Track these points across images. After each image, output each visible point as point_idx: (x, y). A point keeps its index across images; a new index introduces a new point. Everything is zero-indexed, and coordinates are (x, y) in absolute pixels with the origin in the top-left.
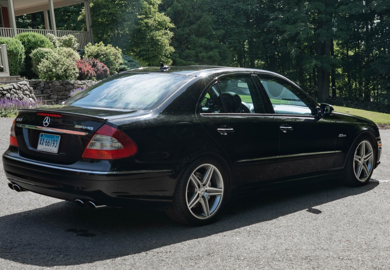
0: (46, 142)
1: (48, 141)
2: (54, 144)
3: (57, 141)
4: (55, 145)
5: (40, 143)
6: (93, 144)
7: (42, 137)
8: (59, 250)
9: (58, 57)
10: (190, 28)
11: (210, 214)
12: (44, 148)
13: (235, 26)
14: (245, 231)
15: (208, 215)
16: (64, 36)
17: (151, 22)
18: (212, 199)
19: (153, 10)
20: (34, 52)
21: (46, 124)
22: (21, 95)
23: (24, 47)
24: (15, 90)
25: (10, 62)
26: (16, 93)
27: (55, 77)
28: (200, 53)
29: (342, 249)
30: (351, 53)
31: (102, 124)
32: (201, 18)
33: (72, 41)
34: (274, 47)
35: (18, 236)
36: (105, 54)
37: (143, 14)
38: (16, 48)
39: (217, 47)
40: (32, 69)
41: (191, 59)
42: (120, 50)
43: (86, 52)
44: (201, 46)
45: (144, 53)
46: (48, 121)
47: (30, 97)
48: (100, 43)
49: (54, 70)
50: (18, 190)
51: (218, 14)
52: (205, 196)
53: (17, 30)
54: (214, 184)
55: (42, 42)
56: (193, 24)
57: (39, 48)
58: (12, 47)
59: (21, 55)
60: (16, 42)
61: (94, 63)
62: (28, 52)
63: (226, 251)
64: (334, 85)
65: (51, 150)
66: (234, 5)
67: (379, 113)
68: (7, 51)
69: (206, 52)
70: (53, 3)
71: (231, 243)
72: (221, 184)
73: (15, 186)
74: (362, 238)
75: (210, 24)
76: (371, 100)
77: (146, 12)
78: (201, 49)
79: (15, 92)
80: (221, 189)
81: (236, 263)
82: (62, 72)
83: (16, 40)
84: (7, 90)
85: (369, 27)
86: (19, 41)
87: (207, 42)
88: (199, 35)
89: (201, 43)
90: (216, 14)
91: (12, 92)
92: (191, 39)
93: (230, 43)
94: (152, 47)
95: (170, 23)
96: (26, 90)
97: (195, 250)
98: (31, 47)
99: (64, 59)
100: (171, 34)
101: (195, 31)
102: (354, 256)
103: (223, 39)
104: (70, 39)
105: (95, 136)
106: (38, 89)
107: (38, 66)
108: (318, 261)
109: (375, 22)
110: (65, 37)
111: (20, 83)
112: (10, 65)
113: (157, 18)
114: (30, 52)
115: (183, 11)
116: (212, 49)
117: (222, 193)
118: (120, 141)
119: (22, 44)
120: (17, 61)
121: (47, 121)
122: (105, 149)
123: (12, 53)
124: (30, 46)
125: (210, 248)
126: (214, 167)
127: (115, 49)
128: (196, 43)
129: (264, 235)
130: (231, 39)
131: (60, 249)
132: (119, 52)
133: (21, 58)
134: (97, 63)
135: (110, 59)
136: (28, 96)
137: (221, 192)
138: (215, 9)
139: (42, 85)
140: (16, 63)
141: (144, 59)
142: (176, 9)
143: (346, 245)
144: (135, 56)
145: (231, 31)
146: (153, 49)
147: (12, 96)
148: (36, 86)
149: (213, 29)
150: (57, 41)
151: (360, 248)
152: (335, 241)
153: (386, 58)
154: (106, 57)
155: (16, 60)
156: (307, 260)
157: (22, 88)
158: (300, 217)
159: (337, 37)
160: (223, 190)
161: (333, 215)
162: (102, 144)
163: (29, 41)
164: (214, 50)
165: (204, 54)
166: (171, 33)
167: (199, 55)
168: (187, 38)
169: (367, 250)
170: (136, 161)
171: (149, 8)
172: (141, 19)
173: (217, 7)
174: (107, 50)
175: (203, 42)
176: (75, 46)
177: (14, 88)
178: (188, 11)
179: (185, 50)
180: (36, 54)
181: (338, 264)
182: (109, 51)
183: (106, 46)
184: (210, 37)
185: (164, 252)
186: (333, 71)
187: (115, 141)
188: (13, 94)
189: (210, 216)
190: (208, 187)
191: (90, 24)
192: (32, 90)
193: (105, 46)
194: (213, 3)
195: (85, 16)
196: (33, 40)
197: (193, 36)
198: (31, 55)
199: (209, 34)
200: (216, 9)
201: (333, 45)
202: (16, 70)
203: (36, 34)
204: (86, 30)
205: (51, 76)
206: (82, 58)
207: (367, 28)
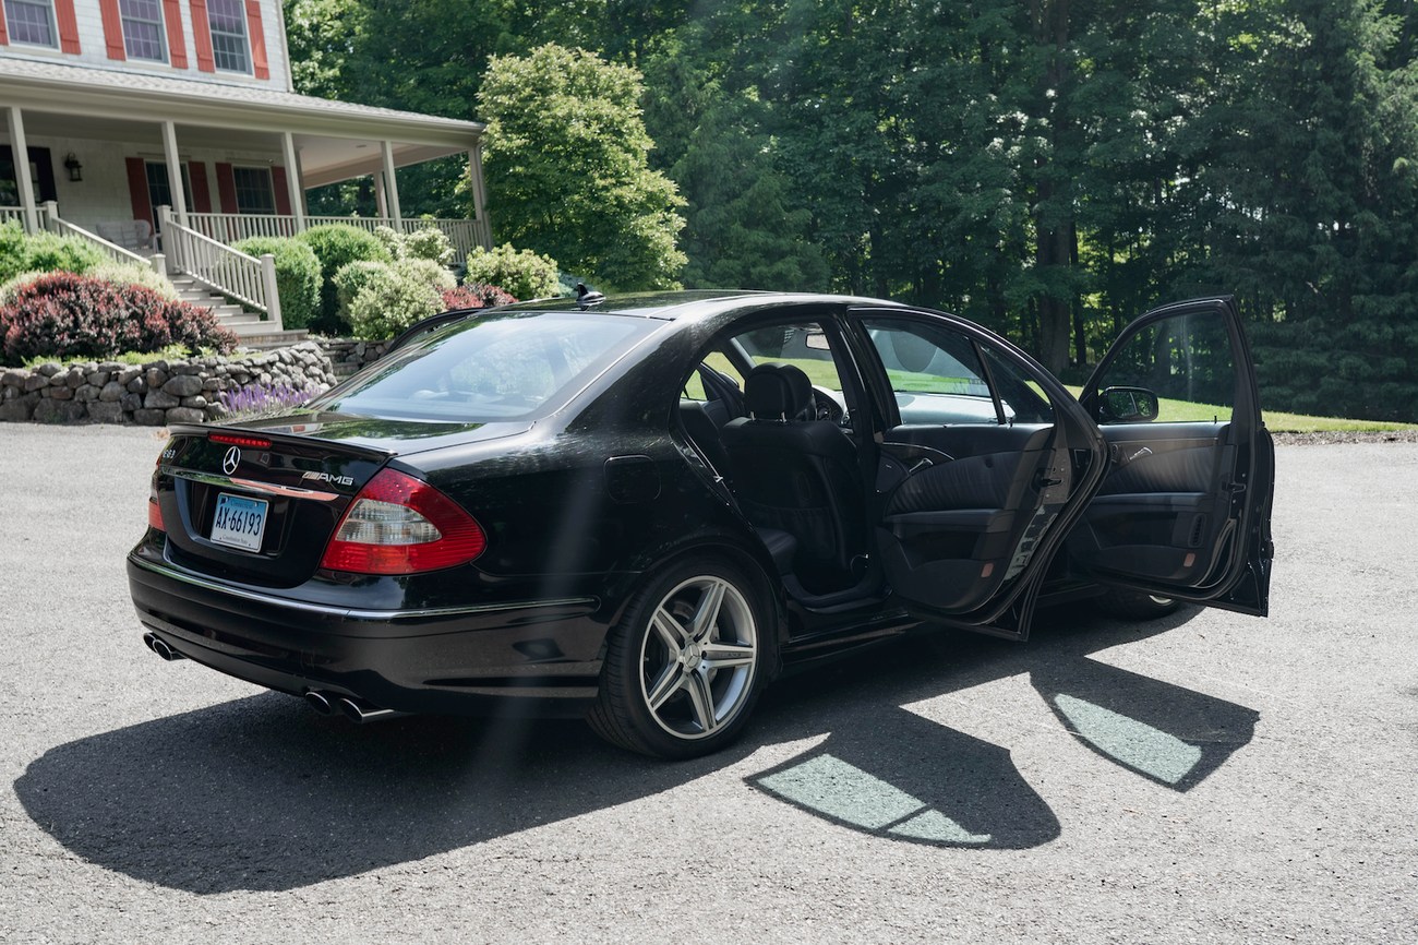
0: (234, 519)
1: (237, 517)
2: (252, 525)
3: (259, 516)
4: (255, 528)
5: (219, 523)
6: (352, 528)
7: (224, 506)
8: (245, 851)
9: (398, 281)
10: (728, 207)
11: (718, 723)
12: (227, 538)
13: (838, 199)
14: (818, 776)
15: (711, 727)
16: (419, 231)
17: (627, 193)
18: (722, 679)
19: (634, 164)
20: (343, 271)
21: (230, 467)
22: (299, 376)
23: (320, 259)
24: (282, 366)
25: (284, 296)
26: (286, 372)
27: (391, 330)
28: (754, 266)
29: (1113, 843)
30: (1120, 258)
31: (379, 467)
32: (755, 182)
33: (437, 243)
34: (932, 248)
35: (143, 799)
36: (518, 272)
37: (611, 176)
38: (299, 264)
39: (793, 251)
40: (339, 313)
41: (733, 282)
42: (554, 263)
43: (470, 269)
44: (756, 249)
45: (614, 268)
46: (235, 459)
47: (322, 381)
48: (504, 246)
49: (388, 314)
50: (166, 656)
51: (796, 172)
52: (700, 669)
53: (306, 220)
54: (727, 633)
55: (364, 247)
56: (736, 196)
57: (355, 263)
58: (289, 262)
59: (311, 280)
60: (300, 248)
61: (487, 295)
62: (328, 273)
63: (750, 853)
64: (1081, 334)
65: (245, 542)
66: (836, 150)
67: (1196, 405)
68: (277, 270)
69: (768, 263)
70: (394, 156)
71: (768, 823)
72: (749, 632)
73: (157, 645)
74: (1172, 801)
75: (778, 195)
76: (1173, 371)
77: (617, 172)
78: (757, 255)
79: (283, 371)
80: (751, 646)
81: (775, 901)
82: (409, 319)
83: (300, 243)
84: (263, 366)
85: (1164, 195)
86: (306, 246)
87: (770, 241)
88: (751, 222)
89: (756, 243)
90: (792, 171)
91: (275, 370)
92: (732, 234)
93: (828, 240)
94: (634, 254)
95: (677, 194)
96: (314, 364)
97: (656, 850)
98: (337, 261)
99: (412, 288)
100: (680, 222)
101: (742, 213)
102: (1152, 872)
103: (810, 231)
104: (433, 240)
105: (358, 505)
106: (350, 361)
107: (350, 306)
108: (1036, 896)
109: (1178, 182)
110: (420, 235)
111: (297, 347)
112: (285, 305)
113: (644, 185)
114: (334, 273)
115: (712, 167)
116: (782, 255)
117: (753, 660)
118: (429, 517)
119: (315, 252)
120: (302, 294)
121: (232, 460)
122: (386, 542)
123: (289, 276)
124: (333, 258)
125: (702, 843)
126: (726, 584)
127: (541, 261)
128: (742, 244)
129: (875, 793)
130: (829, 231)
131: (249, 848)
132: (551, 268)
133: (311, 289)
134: (496, 294)
135: (528, 285)
136: (318, 379)
137: (748, 656)
138: (788, 161)
139: (360, 351)
140: (299, 299)
141: (613, 284)
142: (695, 162)
143: (1125, 828)
144: (592, 276)
145: (828, 210)
146: (636, 259)
147: (276, 380)
148: (345, 353)
149: (785, 208)
150: (402, 245)
151: (1170, 842)
152: (1090, 813)
153: (1207, 268)
154: (520, 280)
155: (300, 291)
156: (1000, 891)
157: (302, 360)
158: (985, 725)
159: (1086, 219)
160: (754, 650)
161: (1083, 714)
162: (381, 527)
163: (332, 246)
164: (788, 259)
165: (764, 269)
166: (680, 218)
167: (752, 270)
168: (721, 230)
169: (1191, 850)
170: (483, 576)
171: (626, 161)
172: (605, 188)
173: (793, 156)
174: (520, 262)
175: (761, 240)
176: (443, 256)
177: (281, 360)
178: (722, 167)
179: (717, 259)
180: (347, 277)
181: (1101, 905)
182: (525, 265)
183: (519, 252)
184: (777, 228)
185: (558, 858)
186: (1078, 303)
187: (415, 519)
188: (278, 376)
189: (716, 728)
190: (709, 642)
191: (484, 203)
192: (328, 365)
193: (517, 253)
194: (785, 147)
195: (470, 183)
196: (340, 243)
197: (737, 227)
198: (335, 280)
199: (774, 221)
200: (791, 161)
201: (1074, 241)
202: (298, 317)
203: (348, 228)
204: (473, 216)
205: (381, 330)
206: (460, 283)
207: (1159, 199)
